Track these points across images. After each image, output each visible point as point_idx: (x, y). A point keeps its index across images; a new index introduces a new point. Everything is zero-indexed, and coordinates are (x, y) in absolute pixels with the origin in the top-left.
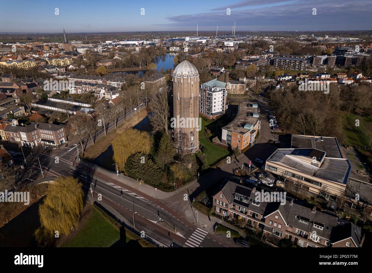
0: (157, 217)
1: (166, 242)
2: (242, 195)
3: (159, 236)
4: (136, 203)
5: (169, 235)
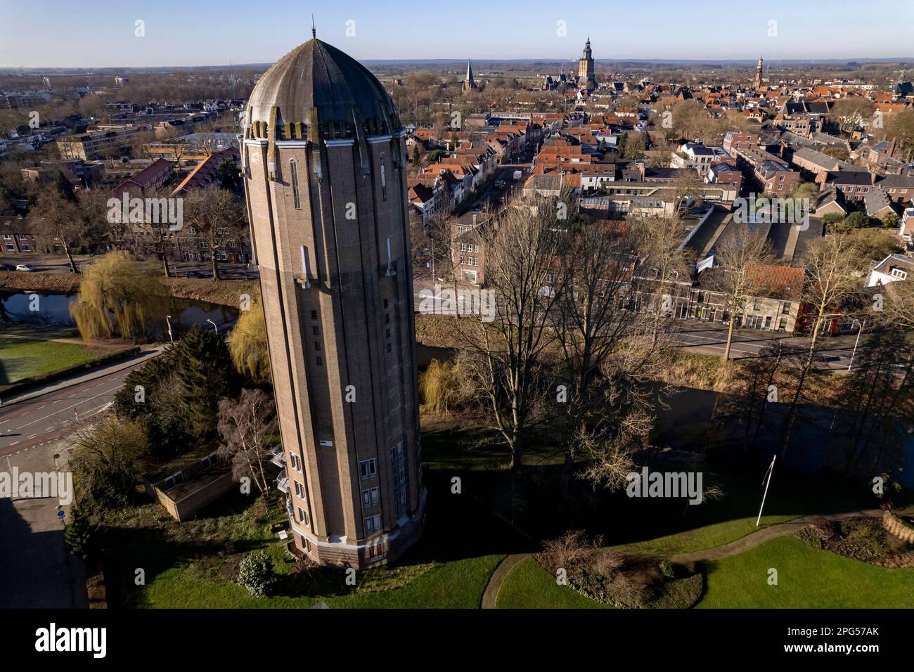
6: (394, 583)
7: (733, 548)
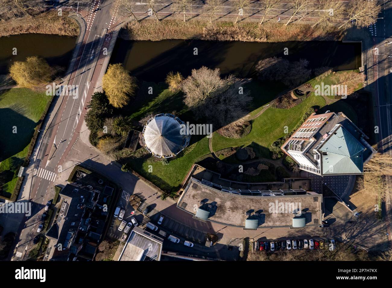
0: (60, 142)
1: (40, 155)
2: (65, 208)
3: (43, 150)
4: (70, 119)
5: (46, 156)
6: (191, 150)
7: (258, 115)
